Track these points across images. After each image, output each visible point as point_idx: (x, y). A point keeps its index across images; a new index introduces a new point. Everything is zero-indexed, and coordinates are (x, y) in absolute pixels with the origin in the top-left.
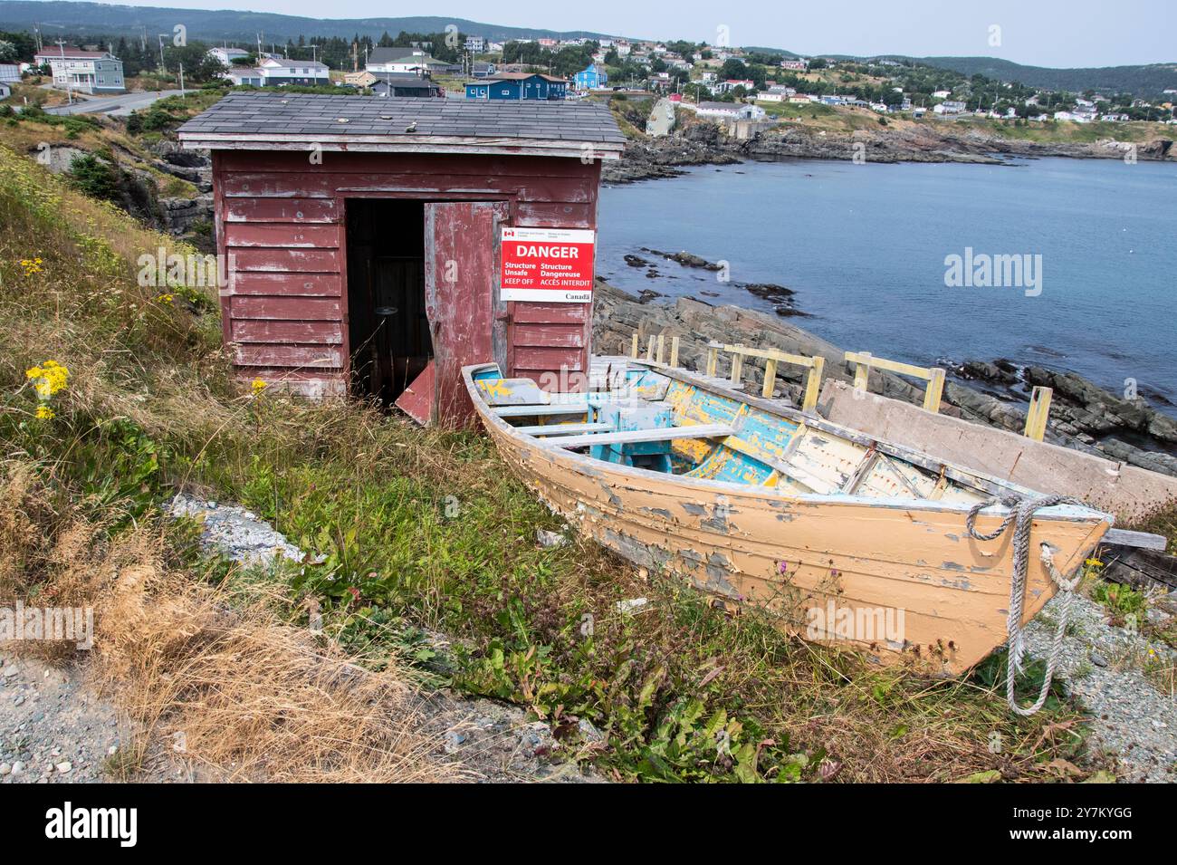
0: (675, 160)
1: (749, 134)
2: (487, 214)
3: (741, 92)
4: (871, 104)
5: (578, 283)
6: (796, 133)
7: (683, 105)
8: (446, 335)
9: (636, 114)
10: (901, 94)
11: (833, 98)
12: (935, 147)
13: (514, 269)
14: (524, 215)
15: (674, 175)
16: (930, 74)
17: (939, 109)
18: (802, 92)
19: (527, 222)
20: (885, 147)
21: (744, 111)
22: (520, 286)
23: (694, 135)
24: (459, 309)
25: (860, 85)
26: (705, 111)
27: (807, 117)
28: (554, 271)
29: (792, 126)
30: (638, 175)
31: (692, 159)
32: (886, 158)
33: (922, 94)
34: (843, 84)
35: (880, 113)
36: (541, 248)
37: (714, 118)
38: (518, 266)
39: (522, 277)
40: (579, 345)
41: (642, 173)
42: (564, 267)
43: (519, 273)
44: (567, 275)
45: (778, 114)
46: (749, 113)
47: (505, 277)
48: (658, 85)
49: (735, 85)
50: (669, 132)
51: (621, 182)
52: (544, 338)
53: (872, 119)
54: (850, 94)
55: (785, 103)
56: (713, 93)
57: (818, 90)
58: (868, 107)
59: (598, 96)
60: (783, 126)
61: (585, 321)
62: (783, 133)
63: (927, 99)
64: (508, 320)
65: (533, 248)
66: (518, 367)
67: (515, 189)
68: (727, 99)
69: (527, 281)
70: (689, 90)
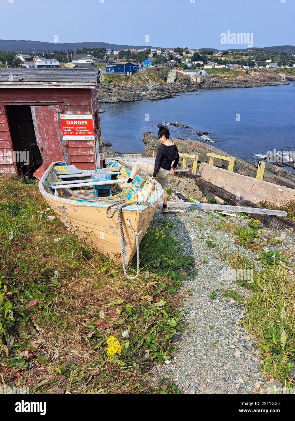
0: (176, 91)
1: (201, 81)
2: (54, 110)
3: (199, 65)
4: (243, 66)
5: (89, 133)
6: (217, 79)
7: (179, 71)
8: (45, 151)
9: (163, 75)
10: (254, 62)
11: (230, 65)
12: (265, 81)
13: (66, 129)
14: (67, 110)
15: (175, 96)
16: (265, 54)
17: (268, 66)
18: (220, 64)
19: (68, 112)
20: (248, 82)
21: (199, 72)
22: (69, 135)
23: (183, 82)
24: (49, 143)
25: (240, 60)
26: (186, 73)
27: (221, 73)
28: (80, 129)
29: (215, 76)
30: (164, 97)
31: (181, 90)
32: (248, 86)
33: (262, 61)
34: (234, 60)
35: (247, 69)
36: (75, 121)
37: (189, 76)
38: (67, 128)
39: (69, 132)
40: (92, 154)
41: (165, 96)
42: (83, 128)
43: (68, 130)
44: (84, 130)
45: (211, 73)
46: (201, 73)
47: (63, 132)
48: (171, 64)
49: (197, 63)
50: (174, 81)
51: (158, 100)
52: (80, 152)
53: (243, 72)
54: (237, 63)
55: (214, 68)
56: (189, 66)
57: (225, 63)
58: (243, 68)
59: (150, 69)
60: (212, 77)
61: (93, 146)
62: (213, 79)
63: (264, 63)
64: (67, 146)
65: (72, 121)
66: (73, 162)
67: (62, 101)
68: (193, 68)
69: (71, 133)
70: (181, 66)
